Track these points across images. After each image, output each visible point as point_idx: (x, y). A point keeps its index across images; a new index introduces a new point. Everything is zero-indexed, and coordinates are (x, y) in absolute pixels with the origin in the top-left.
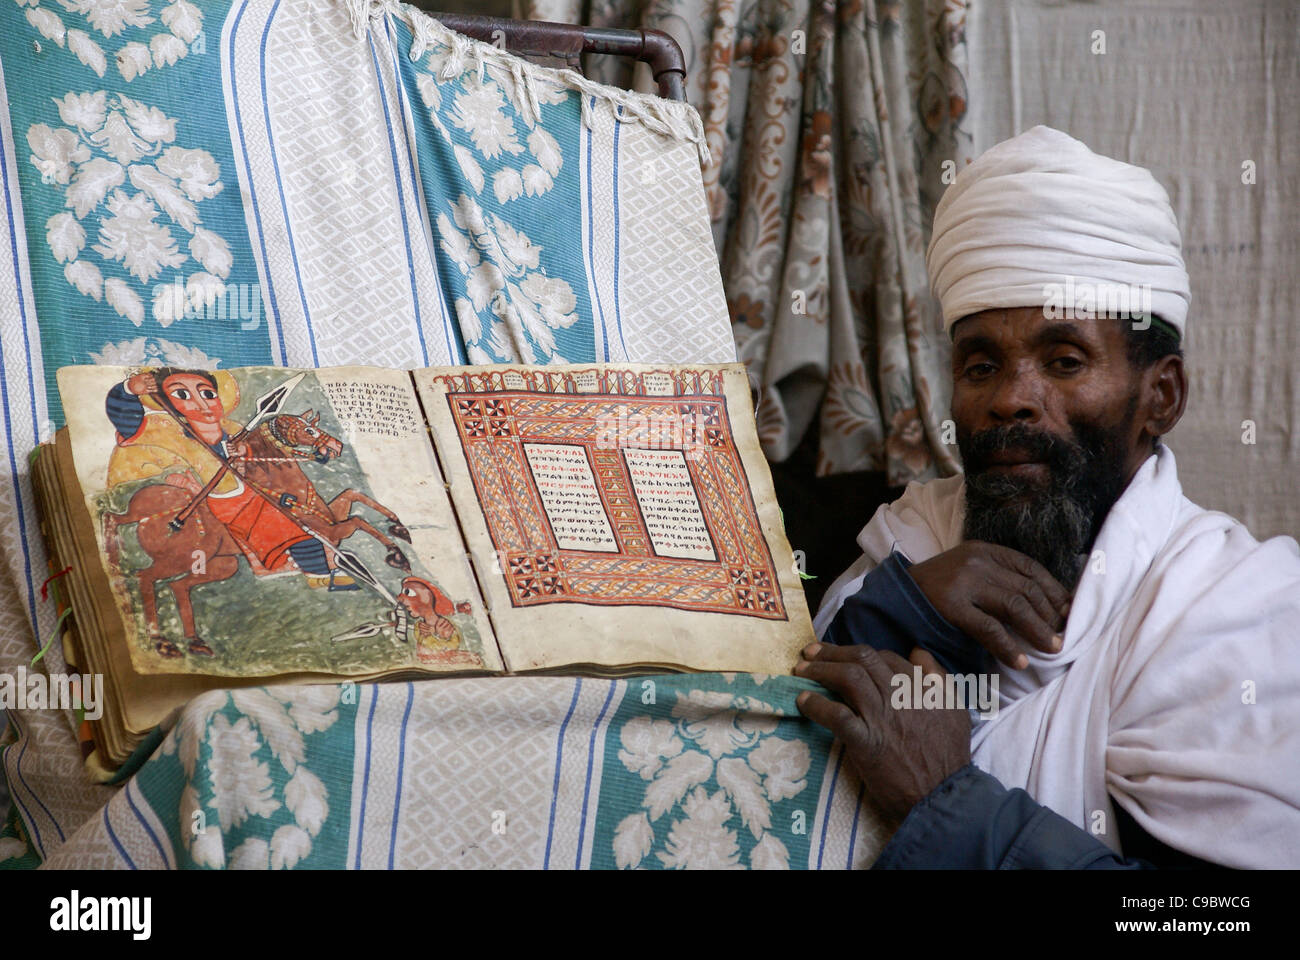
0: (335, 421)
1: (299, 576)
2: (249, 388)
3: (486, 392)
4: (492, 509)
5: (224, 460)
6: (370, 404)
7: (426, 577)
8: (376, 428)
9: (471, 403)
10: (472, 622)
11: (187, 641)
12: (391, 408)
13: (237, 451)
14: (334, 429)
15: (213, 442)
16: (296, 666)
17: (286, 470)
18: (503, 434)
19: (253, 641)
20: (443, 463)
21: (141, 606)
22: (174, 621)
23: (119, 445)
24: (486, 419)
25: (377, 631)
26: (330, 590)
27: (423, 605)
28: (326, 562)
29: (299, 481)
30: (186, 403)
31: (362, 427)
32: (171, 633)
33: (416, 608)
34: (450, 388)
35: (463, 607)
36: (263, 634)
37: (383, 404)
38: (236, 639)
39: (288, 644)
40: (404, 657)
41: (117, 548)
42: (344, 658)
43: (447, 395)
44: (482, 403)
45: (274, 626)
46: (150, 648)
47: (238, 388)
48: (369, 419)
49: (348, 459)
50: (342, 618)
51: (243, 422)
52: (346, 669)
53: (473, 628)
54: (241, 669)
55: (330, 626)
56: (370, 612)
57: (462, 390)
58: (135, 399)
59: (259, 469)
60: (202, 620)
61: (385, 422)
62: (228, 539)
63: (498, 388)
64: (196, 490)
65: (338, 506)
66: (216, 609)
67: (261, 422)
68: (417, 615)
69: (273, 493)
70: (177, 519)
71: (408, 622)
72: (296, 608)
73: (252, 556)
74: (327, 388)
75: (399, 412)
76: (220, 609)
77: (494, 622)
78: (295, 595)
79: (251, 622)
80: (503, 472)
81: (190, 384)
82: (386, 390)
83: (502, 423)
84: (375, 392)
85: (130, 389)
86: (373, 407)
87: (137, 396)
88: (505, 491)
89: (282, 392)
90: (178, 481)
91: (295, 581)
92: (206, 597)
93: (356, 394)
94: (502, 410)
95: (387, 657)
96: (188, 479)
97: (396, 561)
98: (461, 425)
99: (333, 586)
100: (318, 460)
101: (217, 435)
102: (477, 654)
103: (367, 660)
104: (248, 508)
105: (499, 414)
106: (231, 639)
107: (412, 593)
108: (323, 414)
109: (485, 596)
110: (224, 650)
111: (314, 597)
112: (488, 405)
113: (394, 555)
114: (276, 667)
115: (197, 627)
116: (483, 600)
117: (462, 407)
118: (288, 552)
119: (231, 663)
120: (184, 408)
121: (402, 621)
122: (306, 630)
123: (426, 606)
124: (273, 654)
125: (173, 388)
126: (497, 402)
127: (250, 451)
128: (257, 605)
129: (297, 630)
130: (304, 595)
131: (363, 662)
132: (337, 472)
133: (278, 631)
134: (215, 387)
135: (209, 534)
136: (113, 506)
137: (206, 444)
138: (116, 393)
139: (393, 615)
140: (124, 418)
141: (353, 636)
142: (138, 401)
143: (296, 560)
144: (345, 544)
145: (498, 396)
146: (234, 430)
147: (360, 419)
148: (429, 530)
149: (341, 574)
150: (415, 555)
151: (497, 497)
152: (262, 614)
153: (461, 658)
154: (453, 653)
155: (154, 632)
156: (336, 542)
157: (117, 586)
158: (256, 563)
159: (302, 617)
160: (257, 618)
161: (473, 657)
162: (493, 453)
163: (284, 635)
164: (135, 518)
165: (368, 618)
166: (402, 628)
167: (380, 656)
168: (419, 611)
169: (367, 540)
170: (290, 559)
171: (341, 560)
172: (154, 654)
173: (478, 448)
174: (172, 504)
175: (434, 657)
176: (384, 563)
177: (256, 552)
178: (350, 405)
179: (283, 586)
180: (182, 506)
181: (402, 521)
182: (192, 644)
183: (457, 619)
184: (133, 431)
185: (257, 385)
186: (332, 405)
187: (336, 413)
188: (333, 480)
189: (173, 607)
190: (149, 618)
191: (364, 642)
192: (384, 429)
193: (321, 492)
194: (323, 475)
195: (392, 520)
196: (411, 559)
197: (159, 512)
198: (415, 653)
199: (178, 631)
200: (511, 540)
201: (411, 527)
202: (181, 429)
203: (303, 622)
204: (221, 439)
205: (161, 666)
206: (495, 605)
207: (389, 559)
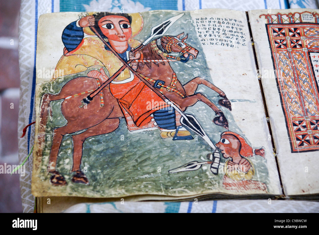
0: (197, 39)
1: (156, 130)
2: (149, 21)
3: (290, 24)
4: (285, 91)
5: (126, 62)
6: (219, 29)
7: (238, 131)
8: (220, 43)
9: (280, 29)
10: (263, 161)
11: (72, 175)
12: (231, 31)
13: (135, 56)
14: (195, 43)
15: (121, 52)
16: (139, 191)
17: (162, 66)
18: (298, 47)
19: (117, 173)
20: (259, 63)
21: (49, 151)
22: (67, 161)
23: (64, 55)
24: (288, 39)
25: (199, 166)
26: (174, 140)
27: (232, 149)
28: (175, 121)
29: (168, 72)
30: (110, 31)
31: (212, 42)
32: (63, 169)
33: (228, 152)
34: (268, 21)
35: (259, 152)
36: (124, 169)
37: (227, 29)
38: (105, 172)
39: (138, 175)
40: (213, 185)
41: (48, 114)
42: (175, 184)
43: (266, 25)
44: (287, 30)
45: (132, 163)
46: (46, 179)
47: (143, 22)
48: (217, 37)
49: (200, 60)
50: (179, 158)
51: (142, 40)
52: (175, 192)
53: (264, 166)
54: (104, 192)
55: (170, 163)
56: (196, 154)
57: (275, 22)
58: (81, 30)
59: (145, 66)
60: (87, 159)
61: (227, 39)
62: (117, 109)
63: (298, 21)
64: (104, 79)
65: (189, 87)
66: (97, 152)
67: (152, 40)
68: (228, 156)
69: (151, 80)
70: (89, 97)
71: (221, 161)
72: (150, 151)
73: (129, 118)
74: (195, 21)
75: (236, 34)
76: (100, 152)
77: (279, 162)
78: (151, 143)
79: (118, 161)
80: (295, 69)
81: (115, 21)
82: (230, 22)
83: (297, 41)
84: (223, 23)
85: (79, 24)
86: (221, 31)
87: (82, 28)
88: (295, 80)
89: (168, 23)
90: (94, 75)
91: (152, 134)
92: (94, 145)
93: (212, 23)
94: (299, 34)
95: (202, 185)
96: (100, 73)
97: (220, 121)
98: (273, 42)
99: (176, 137)
100: (182, 61)
101: (125, 48)
102: (264, 183)
103: (189, 186)
104: (133, 89)
105: (296, 36)
106: (102, 172)
107: (227, 142)
108: (189, 35)
109: (275, 144)
110: (95, 180)
111: (162, 144)
112: (290, 31)
113: (219, 118)
114: (127, 191)
115: (82, 164)
116: (274, 146)
117: (274, 31)
118: (152, 115)
119: (98, 188)
120: (108, 34)
121: (217, 160)
122: (153, 165)
123: (235, 150)
124: (128, 182)
125: (104, 23)
126: (296, 29)
127: (142, 56)
128: (125, 149)
129: (146, 166)
130: (156, 143)
131: (187, 187)
132: (193, 67)
133: (134, 166)
134: (130, 22)
135: (106, 105)
136: (51, 90)
137: (116, 53)
138: (71, 27)
139: (211, 156)
140: (71, 40)
141: (184, 169)
142: (82, 30)
143: (156, 120)
144: (189, 110)
145: (296, 26)
146: (135, 45)
147: (211, 37)
148: (244, 103)
149: (183, 129)
150: (232, 118)
151: (289, 83)
152: (126, 155)
153: (252, 186)
154: (248, 182)
155: (52, 168)
156: (184, 108)
157: (39, 138)
158: (131, 122)
159: (152, 157)
160: (122, 158)
161: (261, 185)
162: (290, 58)
163: (137, 169)
164: (63, 97)
165: (195, 158)
166: (215, 165)
167: (198, 183)
168: (230, 154)
169: (204, 107)
170: (153, 120)
171: (184, 121)
172: (48, 183)
173: (281, 55)
174: (88, 88)
175: (235, 185)
176: (212, 123)
177: (132, 116)
178: (207, 30)
179: (145, 137)
180: (93, 89)
181: (227, 97)
182: (74, 176)
183: (254, 160)
184: (75, 47)
185: (154, 20)
186: (196, 30)
187: (198, 34)
188: (189, 72)
189: (69, 151)
190: (51, 160)
191: (189, 174)
192: (225, 43)
193: (180, 79)
194: (183, 69)
195: (221, 96)
196: (229, 120)
197: (79, 93)
198: (221, 182)
199: (68, 167)
200: (295, 110)
201: (232, 101)
202: (103, 45)
203: (152, 160)
204: (127, 50)
205: (50, 191)
206: (280, 150)
207: (216, 119)
